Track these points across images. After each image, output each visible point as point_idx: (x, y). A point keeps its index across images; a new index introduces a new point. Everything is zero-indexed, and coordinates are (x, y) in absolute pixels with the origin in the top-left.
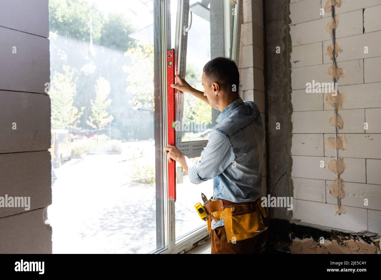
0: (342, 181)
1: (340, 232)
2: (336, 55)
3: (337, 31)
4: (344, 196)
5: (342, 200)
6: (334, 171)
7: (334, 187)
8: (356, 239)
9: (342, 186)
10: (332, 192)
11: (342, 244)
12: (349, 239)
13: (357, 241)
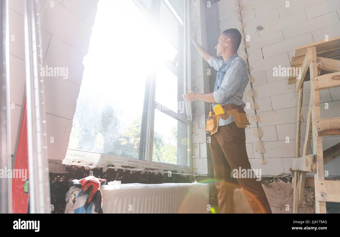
0: (263, 142)
1: (266, 177)
2: (250, 71)
3: (249, 60)
4: (265, 151)
5: (264, 155)
6: (257, 136)
7: (258, 146)
8: (277, 181)
9: (263, 145)
10: (257, 150)
11: (268, 187)
12: (273, 181)
13: (278, 182)
